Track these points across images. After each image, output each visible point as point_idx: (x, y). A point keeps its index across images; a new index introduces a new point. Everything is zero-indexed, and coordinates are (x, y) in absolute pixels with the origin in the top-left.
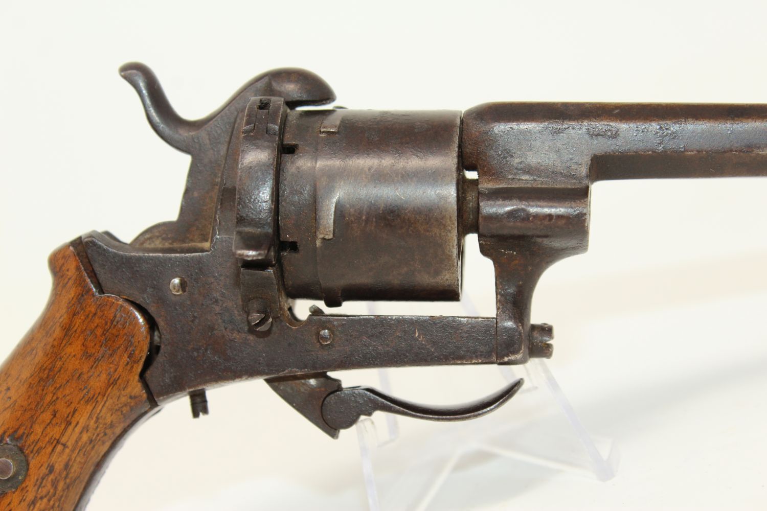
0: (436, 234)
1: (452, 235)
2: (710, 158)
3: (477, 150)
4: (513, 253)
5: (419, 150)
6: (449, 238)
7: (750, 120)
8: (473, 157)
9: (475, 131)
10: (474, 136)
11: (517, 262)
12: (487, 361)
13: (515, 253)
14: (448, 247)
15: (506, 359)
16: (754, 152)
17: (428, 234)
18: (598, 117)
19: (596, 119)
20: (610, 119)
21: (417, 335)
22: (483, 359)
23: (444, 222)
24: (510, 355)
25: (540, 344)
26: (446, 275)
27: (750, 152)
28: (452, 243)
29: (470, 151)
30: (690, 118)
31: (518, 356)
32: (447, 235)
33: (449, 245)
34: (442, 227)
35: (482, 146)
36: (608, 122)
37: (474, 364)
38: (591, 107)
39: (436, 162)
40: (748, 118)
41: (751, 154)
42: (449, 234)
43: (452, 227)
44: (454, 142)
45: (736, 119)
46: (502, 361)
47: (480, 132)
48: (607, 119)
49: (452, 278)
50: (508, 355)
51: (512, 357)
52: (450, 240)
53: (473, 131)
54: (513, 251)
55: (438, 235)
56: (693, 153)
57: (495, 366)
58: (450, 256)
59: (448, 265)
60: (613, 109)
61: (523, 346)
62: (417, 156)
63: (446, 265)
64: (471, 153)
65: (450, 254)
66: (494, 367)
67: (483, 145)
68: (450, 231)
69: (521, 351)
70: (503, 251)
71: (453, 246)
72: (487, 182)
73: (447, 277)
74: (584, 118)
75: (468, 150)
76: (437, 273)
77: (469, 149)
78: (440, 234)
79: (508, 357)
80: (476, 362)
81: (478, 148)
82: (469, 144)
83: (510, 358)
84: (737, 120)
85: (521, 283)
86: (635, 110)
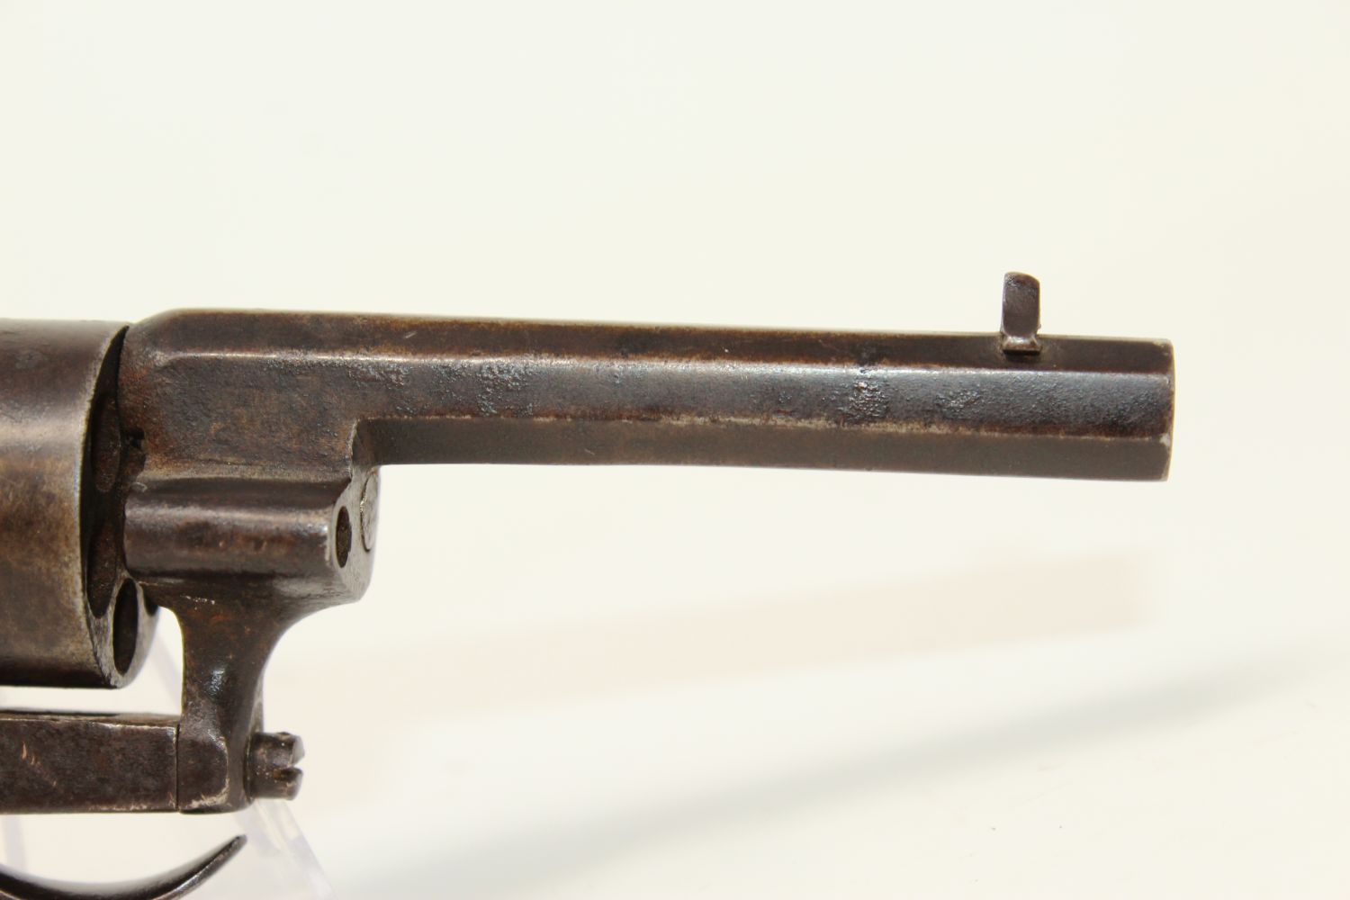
0: (40, 568)
1: (70, 573)
2: (580, 430)
3: (144, 404)
4: (209, 602)
5: (17, 405)
6: (66, 577)
7: (656, 359)
8: (137, 417)
9: (141, 367)
10: (138, 375)
11: (221, 618)
12: (158, 807)
13: (213, 602)
14: (65, 594)
15: (195, 804)
16: (662, 421)
17: (24, 568)
18: (373, 346)
19: (368, 350)
20: (394, 351)
21: (24, 755)
22: (149, 803)
23: (55, 548)
24: (203, 796)
25: (267, 774)
26: (68, 646)
27: (654, 420)
28: (73, 588)
29: (131, 403)
30: (546, 352)
31: (219, 799)
32: (62, 572)
33: (67, 591)
34: (52, 556)
35: (150, 395)
36: (390, 356)
37: (135, 811)
38: (363, 326)
39: (46, 430)
40: (654, 356)
41: (656, 424)
42: (65, 570)
43: (70, 557)
44: (86, 391)
45: (630, 356)
46: (186, 808)
47: (148, 369)
48: (389, 349)
49: (81, 652)
50: (198, 798)
51: (207, 802)
52: (69, 582)
53: (137, 367)
54: (210, 598)
55: (44, 570)
56: (547, 420)
57: (177, 816)
58: (70, 611)
59: (70, 627)
60: (404, 329)
61: (227, 781)
62: (12, 418)
63: (65, 628)
64: (133, 409)
65: (71, 607)
66: (177, 818)
67: (154, 394)
68: (66, 565)
69: (224, 790)
70: (189, 598)
71: (75, 593)
72: (160, 466)
73: (72, 648)
74: (346, 346)
75: (126, 402)
76: (52, 641)
77: (128, 399)
78: (48, 570)
79: (198, 800)
80: (138, 808)
81: (145, 399)
82: (130, 391)
83: (202, 802)
84: (632, 359)
85: (231, 657)
86: (446, 333)
